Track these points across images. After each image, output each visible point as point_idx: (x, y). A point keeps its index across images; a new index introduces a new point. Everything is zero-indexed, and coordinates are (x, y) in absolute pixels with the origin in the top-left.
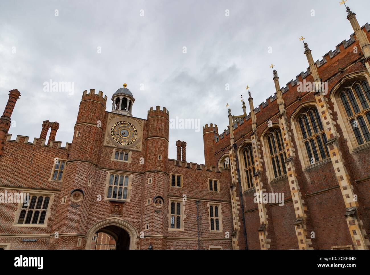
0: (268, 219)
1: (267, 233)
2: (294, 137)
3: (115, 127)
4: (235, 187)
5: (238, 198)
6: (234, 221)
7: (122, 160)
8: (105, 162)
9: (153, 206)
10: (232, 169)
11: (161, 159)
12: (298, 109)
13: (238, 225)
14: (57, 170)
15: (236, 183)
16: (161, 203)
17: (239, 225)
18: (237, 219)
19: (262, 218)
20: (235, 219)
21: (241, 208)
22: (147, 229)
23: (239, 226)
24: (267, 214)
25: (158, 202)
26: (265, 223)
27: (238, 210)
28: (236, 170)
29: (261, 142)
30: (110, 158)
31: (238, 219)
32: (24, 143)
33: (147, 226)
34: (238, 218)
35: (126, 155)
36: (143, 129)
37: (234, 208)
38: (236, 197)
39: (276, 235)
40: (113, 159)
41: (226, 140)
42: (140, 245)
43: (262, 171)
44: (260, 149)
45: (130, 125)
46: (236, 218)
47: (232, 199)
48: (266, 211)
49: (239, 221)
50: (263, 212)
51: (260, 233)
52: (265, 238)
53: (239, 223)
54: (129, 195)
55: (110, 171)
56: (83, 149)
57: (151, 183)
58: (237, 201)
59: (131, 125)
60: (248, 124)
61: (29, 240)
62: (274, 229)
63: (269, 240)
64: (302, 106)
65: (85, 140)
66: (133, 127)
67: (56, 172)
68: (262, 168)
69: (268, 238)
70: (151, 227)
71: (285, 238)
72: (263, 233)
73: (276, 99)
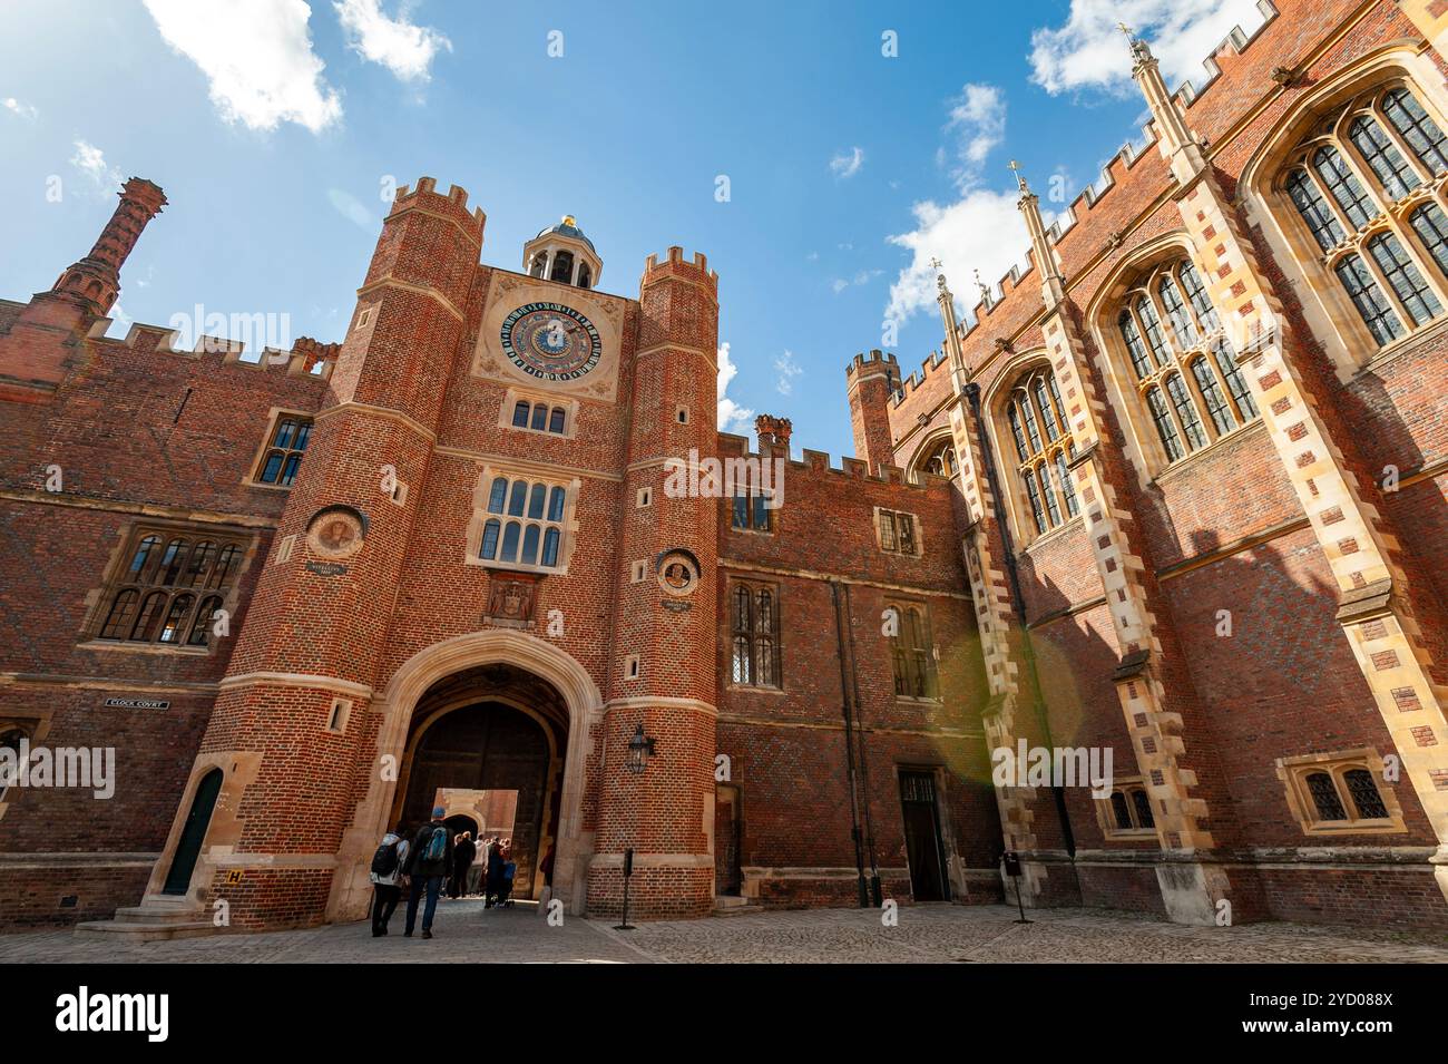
0: (1155, 631)
1: (1159, 689)
2: (1271, 252)
3: (516, 320)
4: (984, 535)
5: (998, 575)
6: (990, 661)
7: (543, 429)
8: (474, 430)
9: (656, 586)
10: (967, 472)
11: (687, 423)
12: (1284, 128)
13: (1005, 674)
14: (283, 449)
15: (986, 522)
16: (688, 578)
17: (1012, 674)
18: (1000, 653)
19: (1126, 625)
20: (992, 652)
21: (1014, 609)
22: (634, 673)
23: (1014, 678)
24: (1148, 610)
25: (678, 572)
26: (1143, 646)
27: (1003, 616)
28: (980, 475)
29: (1090, 338)
30: (495, 419)
31: (1008, 651)
32: (157, 349)
33: (634, 665)
34: (1004, 647)
35: (555, 414)
36: (621, 330)
37: (984, 610)
38: (992, 568)
39: (1204, 698)
40: (504, 422)
41: (935, 384)
42: (605, 740)
43: (1106, 445)
44: (1090, 364)
45: (574, 317)
46: (995, 648)
47: (972, 580)
48: (1145, 598)
49: (1009, 661)
50: (1128, 603)
51: (1123, 691)
52: (1154, 708)
53: (1012, 668)
54: (567, 550)
55: (493, 465)
56: (377, 366)
57: (649, 504)
58: (997, 583)
59: (577, 318)
60: (1023, 295)
61: (135, 704)
62: (1192, 673)
63: (1177, 718)
64: (1304, 105)
65: (387, 336)
66: (587, 324)
67: (278, 457)
68: (1103, 431)
69: (1168, 705)
70: (649, 667)
71: (1261, 705)
72: (1139, 686)
73: (1154, 143)
